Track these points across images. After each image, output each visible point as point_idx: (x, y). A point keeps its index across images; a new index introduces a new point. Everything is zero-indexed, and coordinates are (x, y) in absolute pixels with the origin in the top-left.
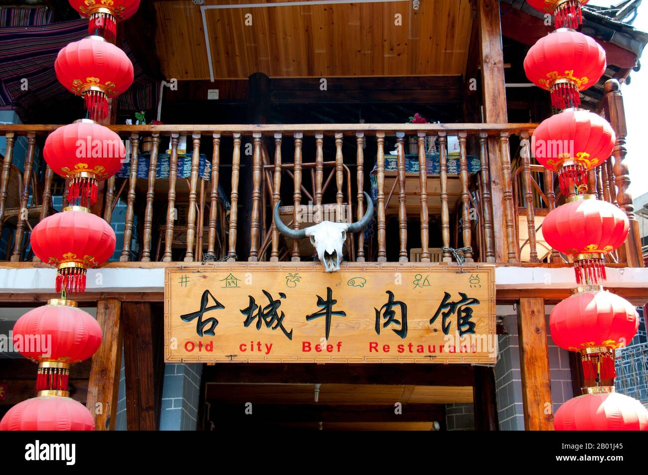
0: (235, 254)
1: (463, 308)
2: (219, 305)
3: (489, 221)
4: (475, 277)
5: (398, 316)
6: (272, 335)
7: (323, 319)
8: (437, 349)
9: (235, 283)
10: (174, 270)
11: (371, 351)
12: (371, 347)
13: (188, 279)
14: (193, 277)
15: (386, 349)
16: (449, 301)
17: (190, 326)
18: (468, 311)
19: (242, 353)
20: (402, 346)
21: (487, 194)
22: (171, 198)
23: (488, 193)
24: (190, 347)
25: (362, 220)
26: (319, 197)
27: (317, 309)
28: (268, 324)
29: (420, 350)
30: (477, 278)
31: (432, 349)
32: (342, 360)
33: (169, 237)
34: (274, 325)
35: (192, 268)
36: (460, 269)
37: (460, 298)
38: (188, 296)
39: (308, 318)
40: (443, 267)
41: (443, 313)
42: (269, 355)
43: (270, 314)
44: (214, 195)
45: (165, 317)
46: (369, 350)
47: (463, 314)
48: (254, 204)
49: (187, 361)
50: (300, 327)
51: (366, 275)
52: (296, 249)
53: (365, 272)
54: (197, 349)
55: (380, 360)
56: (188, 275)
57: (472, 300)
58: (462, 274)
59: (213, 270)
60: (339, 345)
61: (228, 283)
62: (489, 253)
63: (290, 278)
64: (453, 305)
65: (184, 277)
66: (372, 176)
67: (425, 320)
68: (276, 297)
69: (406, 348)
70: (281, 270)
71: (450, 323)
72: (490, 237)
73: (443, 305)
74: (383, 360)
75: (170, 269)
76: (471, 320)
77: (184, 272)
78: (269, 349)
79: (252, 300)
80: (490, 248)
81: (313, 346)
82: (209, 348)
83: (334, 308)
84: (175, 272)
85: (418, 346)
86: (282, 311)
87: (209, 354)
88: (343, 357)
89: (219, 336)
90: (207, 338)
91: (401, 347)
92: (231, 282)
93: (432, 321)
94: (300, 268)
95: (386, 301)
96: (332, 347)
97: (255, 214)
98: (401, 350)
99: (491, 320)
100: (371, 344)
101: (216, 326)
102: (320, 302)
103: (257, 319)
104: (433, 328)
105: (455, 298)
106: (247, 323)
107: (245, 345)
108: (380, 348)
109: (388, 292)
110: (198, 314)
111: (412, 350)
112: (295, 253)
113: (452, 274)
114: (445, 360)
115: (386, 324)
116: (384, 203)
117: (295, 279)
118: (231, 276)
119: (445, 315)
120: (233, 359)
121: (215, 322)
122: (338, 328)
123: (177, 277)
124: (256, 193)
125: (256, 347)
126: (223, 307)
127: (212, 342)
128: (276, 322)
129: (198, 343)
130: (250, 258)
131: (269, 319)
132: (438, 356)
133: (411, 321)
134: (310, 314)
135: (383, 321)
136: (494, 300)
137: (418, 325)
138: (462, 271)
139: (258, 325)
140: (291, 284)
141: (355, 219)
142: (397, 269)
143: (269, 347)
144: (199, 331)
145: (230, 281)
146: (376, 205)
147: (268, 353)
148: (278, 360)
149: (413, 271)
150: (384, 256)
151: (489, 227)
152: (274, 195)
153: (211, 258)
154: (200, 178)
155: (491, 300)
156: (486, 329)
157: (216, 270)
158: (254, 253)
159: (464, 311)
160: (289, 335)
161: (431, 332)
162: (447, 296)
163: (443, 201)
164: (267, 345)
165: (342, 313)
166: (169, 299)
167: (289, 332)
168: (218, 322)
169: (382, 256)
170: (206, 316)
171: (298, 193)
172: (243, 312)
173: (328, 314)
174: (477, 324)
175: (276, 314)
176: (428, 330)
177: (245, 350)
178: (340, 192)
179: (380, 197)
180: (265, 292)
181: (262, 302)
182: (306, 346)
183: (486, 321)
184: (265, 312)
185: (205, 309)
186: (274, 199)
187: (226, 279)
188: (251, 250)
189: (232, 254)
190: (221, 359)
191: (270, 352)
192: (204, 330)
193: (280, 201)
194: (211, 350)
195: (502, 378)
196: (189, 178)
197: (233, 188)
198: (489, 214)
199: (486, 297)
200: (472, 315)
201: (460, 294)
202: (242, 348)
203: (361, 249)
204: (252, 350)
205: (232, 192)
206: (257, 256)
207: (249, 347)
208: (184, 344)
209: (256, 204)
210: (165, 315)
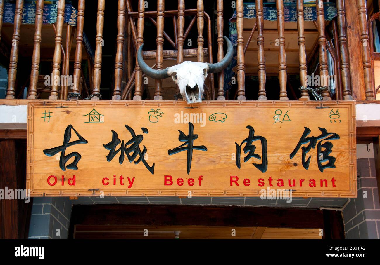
0: (99, 93)
1: (323, 143)
2: (82, 140)
3: (346, 62)
4: (335, 112)
5: (258, 151)
6: (134, 169)
7: (185, 153)
8: (297, 183)
9: (98, 118)
10: (37, 105)
11: (231, 185)
12: (232, 181)
13: (51, 114)
14: (57, 112)
15: (247, 182)
16: (309, 136)
17: (53, 160)
18: (328, 146)
19: (105, 187)
20: (263, 180)
21: (343, 37)
22: (37, 40)
23: (345, 35)
24: (52, 181)
25: (222, 60)
26: (181, 41)
27: (179, 144)
28: (131, 159)
29: (280, 184)
30: (337, 113)
31: (292, 183)
32: (203, 193)
33: (34, 76)
34: (136, 159)
35: (55, 104)
36: (320, 104)
37: (320, 133)
38: (51, 130)
39: (170, 152)
40: (303, 102)
41: (303, 148)
42: (130, 189)
43: (133, 149)
44: (80, 38)
45: (27, 151)
46: (230, 184)
47: (323, 149)
48: (118, 47)
49: (49, 195)
50: (162, 161)
51: (228, 111)
52: (159, 88)
53: (226, 107)
54: (59, 183)
55: (240, 194)
56: (51, 110)
57: (333, 135)
58: (322, 109)
59: (77, 105)
60: (200, 179)
61: (91, 118)
62: (347, 92)
63: (153, 113)
64: (313, 140)
65: (47, 112)
66: (230, 23)
67: (285, 154)
68: (138, 132)
69: (266, 182)
70: (143, 106)
71: (310, 157)
72: (347, 77)
73: (303, 140)
74: (243, 194)
75: (32, 104)
76: (331, 154)
77: (47, 107)
78: (131, 183)
79: (115, 134)
80: (348, 87)
81: (174, 180)
82: (71, 182)
83: (196, 143)
84: (38, 107)
85: (278, 180)
86: (144, 146)
87: (72, 188)
88: (205, 191)
89: (82, 170)
90: (70, 172)
91: (261, 181)
92: (94, 117)
93: (292, 155)
94: (162, 104)
95: (247, 136)
96: (193, 181)
97: (119, 56)
98: (261, 184)
99: (351, 154)
100: (231, 177)
101: (79, 160)
102: (182, 136)
103: (119, 154)
104: (293, 163)
105: (315, 132)
106: (109, 158)
107: (108, 179)
108: (241, 182)
109: (249, 127)
110: (61, 149)
111: (272, 184)
112: (158, 92)
113: (312, 109)
114: (305, 194)
115: (246, 159)
116: (244, 46)
117: (158, 114)
118: (94, 111)
119: (305, 150)
120: (95, 193)
121: (78, 156)
122: (200, 162)
123: (40, 112)
124: (120, 36)
125: (118, 181)
126: (86, 142)
127: (74, 176)
128: (138, 156)
129: (61, 177)
130: (113, 97)
131: (131, 154)
132: (298, 190)
133: (271, 155)
134: (172, 148)
135: (243, 155)
136: (354, 135)
137: (278, 159)
138: (322, 106)
139: (121, 160)
140: (153, 119)
141: (215, 60)
142: (257, 104)
143: (131, 180)
144: (62, 165)
145: (92, 116)
146: (236, 48)
147: (130, 187)
148: (140, 193)
149: (274, 106)
150: (244, 95)
151: (346, 67)
152: (137, 38)
153: (76, 96)
154: (65, 24)
155: (352, 135)
156: (346, 163)
157: (79, 105)
158: (117, 92)
159: (324, 146)
160: (151, 169)
161: (291, 166)
162: (307, 131)
163: (300, 44)
164: (129, 179)
165: (203, 148)
166: (32, 134)
167: (151, 166)
168: (80, 156)
169: (242, 95)
170: (69, 150)
171: (160, 37)
172: (106, 146)
173: (190, 148)
174: (337, 159)
175: (138, 148)
176: (288, 164)
177: (108, 184)
178: (201, 36)
179: (239, 40)
180: (127, 127)
181: (125, 137)
182: (168, 181)
183: (347, 156)
184: (128, 146)
185: (68, 143)
186: (137, 42)
187: (90, 114)
188: (115, 90)
189: (96, 93)
190: (83, 193)
191: (132, 186)
192: (66, 165)
193: (143, 44)
194: (74, 184)
195: (352, 219)
196: (56, 24)
197: (97, 32)
198: (346, 55)
199: (346, 132)
200: (332, 149)
201: (320, 128)
202: (105, 182)
203: (221, 88)
204: (115, 184)
205: (97, 36)
206: (120, 95)
207: (111, 181)
208: (47, 178)
209: (120, 47)
210: (27, 150)
